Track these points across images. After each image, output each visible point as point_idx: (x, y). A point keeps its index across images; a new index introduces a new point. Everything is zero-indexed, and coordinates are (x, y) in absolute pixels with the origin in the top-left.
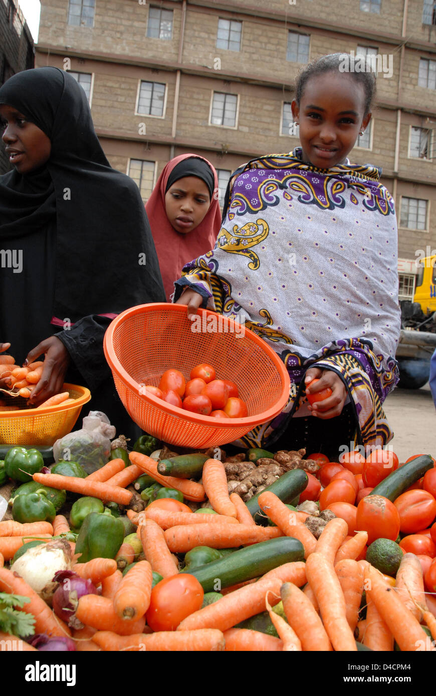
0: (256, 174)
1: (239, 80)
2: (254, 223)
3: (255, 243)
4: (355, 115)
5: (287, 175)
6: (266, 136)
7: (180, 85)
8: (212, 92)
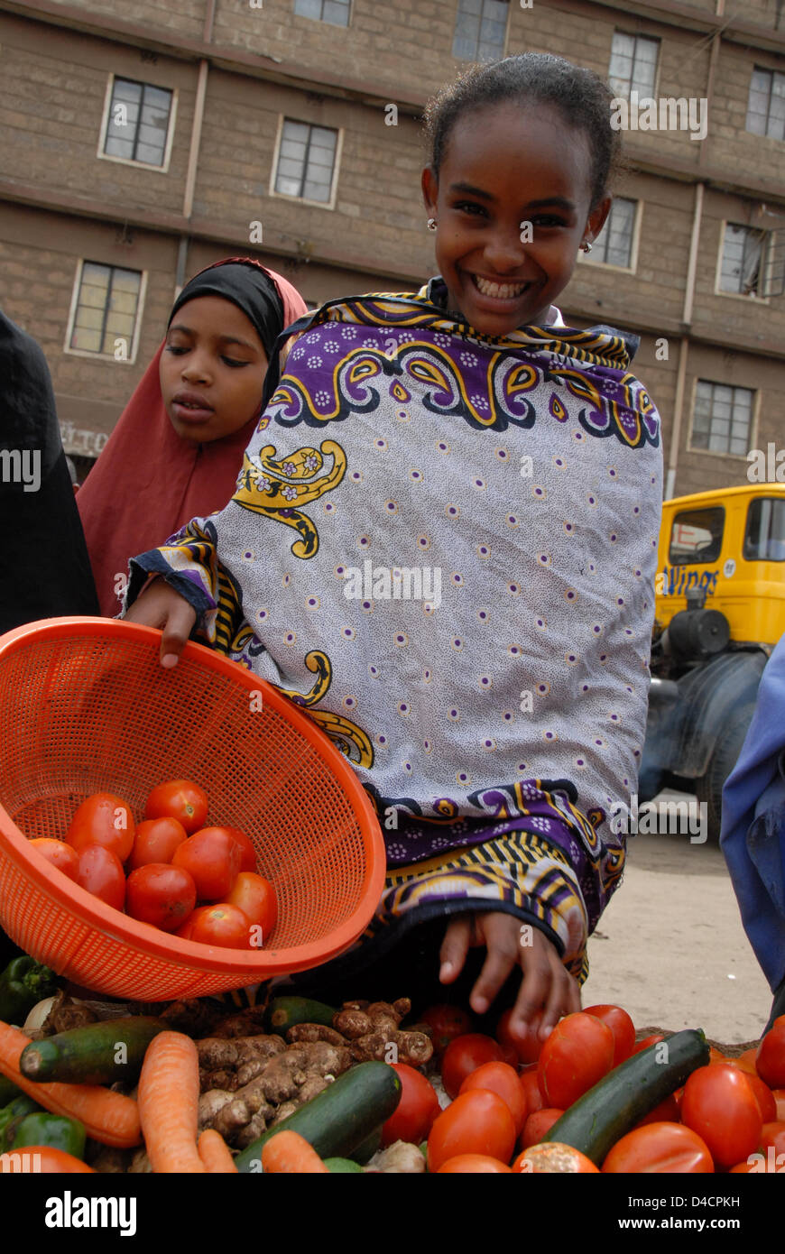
0: (335, 334)
1: (343, 95)
2: (315, 450)
3: (312, 496)
4: (568, 208)
5: (404, 342)
6: (400, 230)
7: (207, 96)
8: (281, 118)
